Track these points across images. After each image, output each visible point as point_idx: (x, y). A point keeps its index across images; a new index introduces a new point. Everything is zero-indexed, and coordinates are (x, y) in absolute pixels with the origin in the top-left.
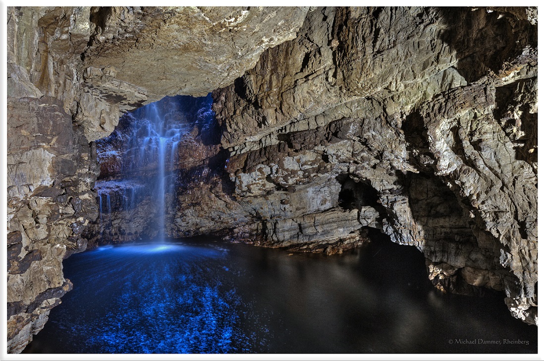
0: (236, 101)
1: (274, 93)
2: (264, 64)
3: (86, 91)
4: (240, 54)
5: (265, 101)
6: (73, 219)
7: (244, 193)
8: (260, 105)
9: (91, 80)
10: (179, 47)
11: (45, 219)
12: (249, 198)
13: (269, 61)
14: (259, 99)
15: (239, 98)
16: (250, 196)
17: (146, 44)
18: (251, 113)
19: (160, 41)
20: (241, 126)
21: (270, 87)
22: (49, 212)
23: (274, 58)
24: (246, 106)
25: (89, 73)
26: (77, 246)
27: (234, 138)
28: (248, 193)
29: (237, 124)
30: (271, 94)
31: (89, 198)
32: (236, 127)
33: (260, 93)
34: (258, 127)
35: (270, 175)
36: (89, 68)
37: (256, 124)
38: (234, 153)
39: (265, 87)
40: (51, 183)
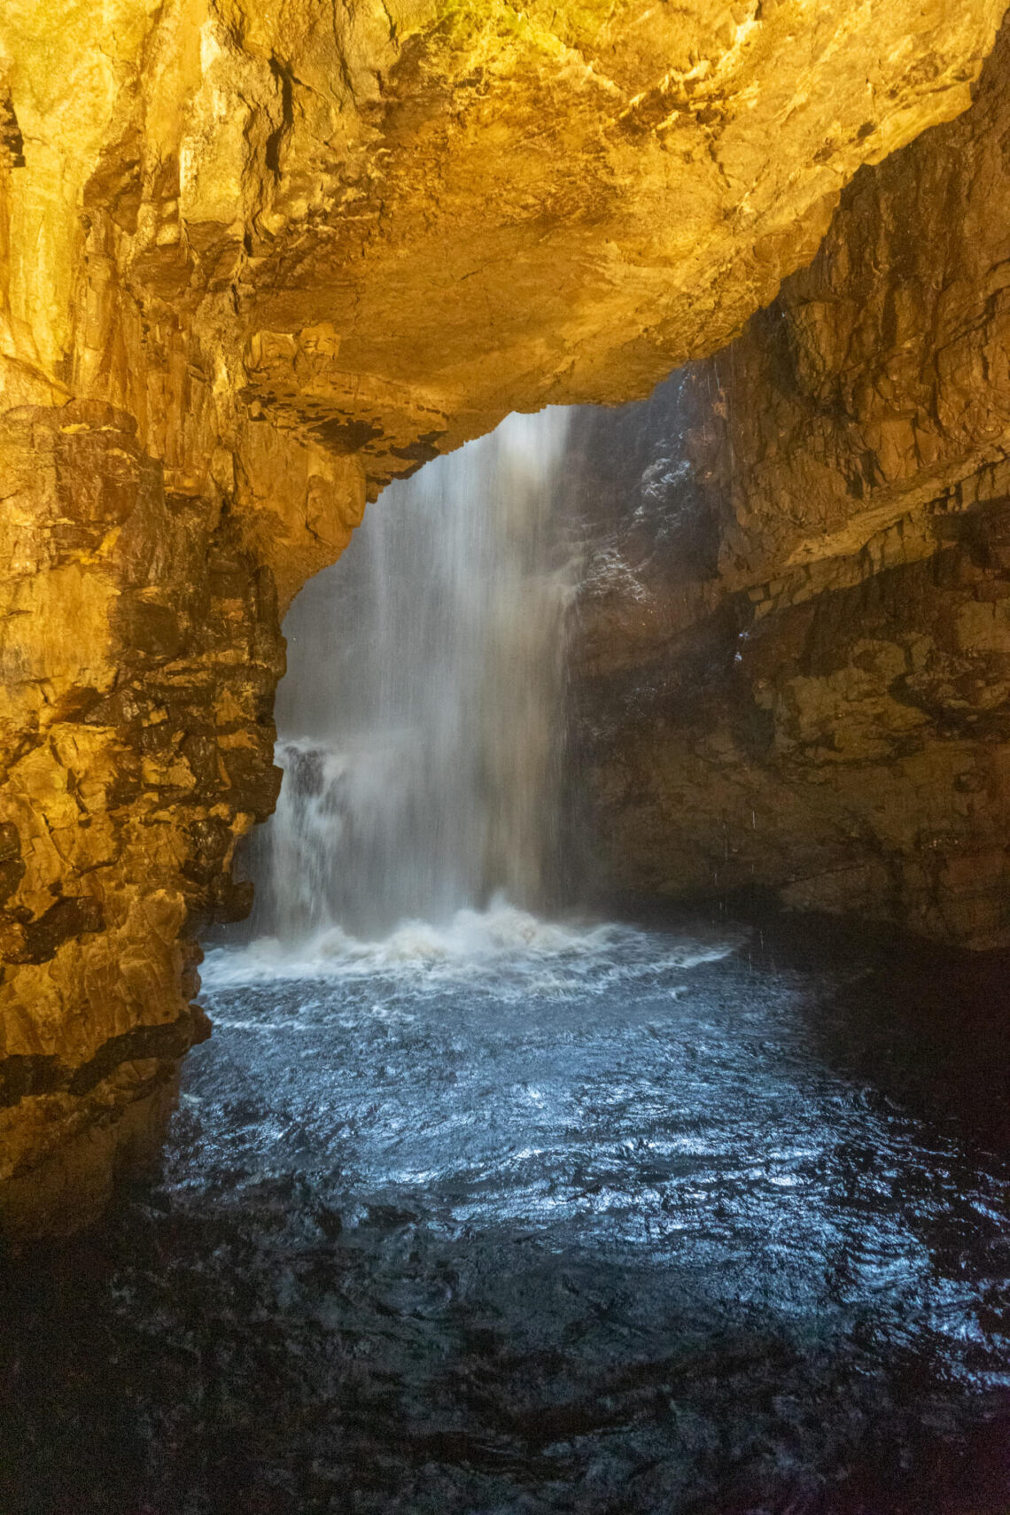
0: (767, 411)
1: (906, 355)
2: (862, 253)
3: (255, 414)
4: (747, 209)
5: (870, 391)
6: (198, 809)
7: (810, 752)
8: (850, 411)
9: (264, 374)
10: (525, 215)
11: (102, 796)
12: (828, 769)
13: (882, 241)
14: (848, 389)
15: (776, 397)
16: (829, 762)
17: (414, 221)
18: (820, 448)
19: (458, 201)
20: (785, 500)
21: (889, 337)
22: (111, 774)
23: (902, 224)
24: (801, 423)
25: (257, 352)
26: (212, 895)
27: (761, 546)
28: (822, 750)
29: (769, 494)
30: (894, 363)
31: (249, 745)
32: (766, 507)
33: (850, 363)
34: (849, 498)
35: (902, 678)
36: (258, 336)
37: (841, 488)
38: (767, 606)
39: (869, 337)
40: (108, 679)
